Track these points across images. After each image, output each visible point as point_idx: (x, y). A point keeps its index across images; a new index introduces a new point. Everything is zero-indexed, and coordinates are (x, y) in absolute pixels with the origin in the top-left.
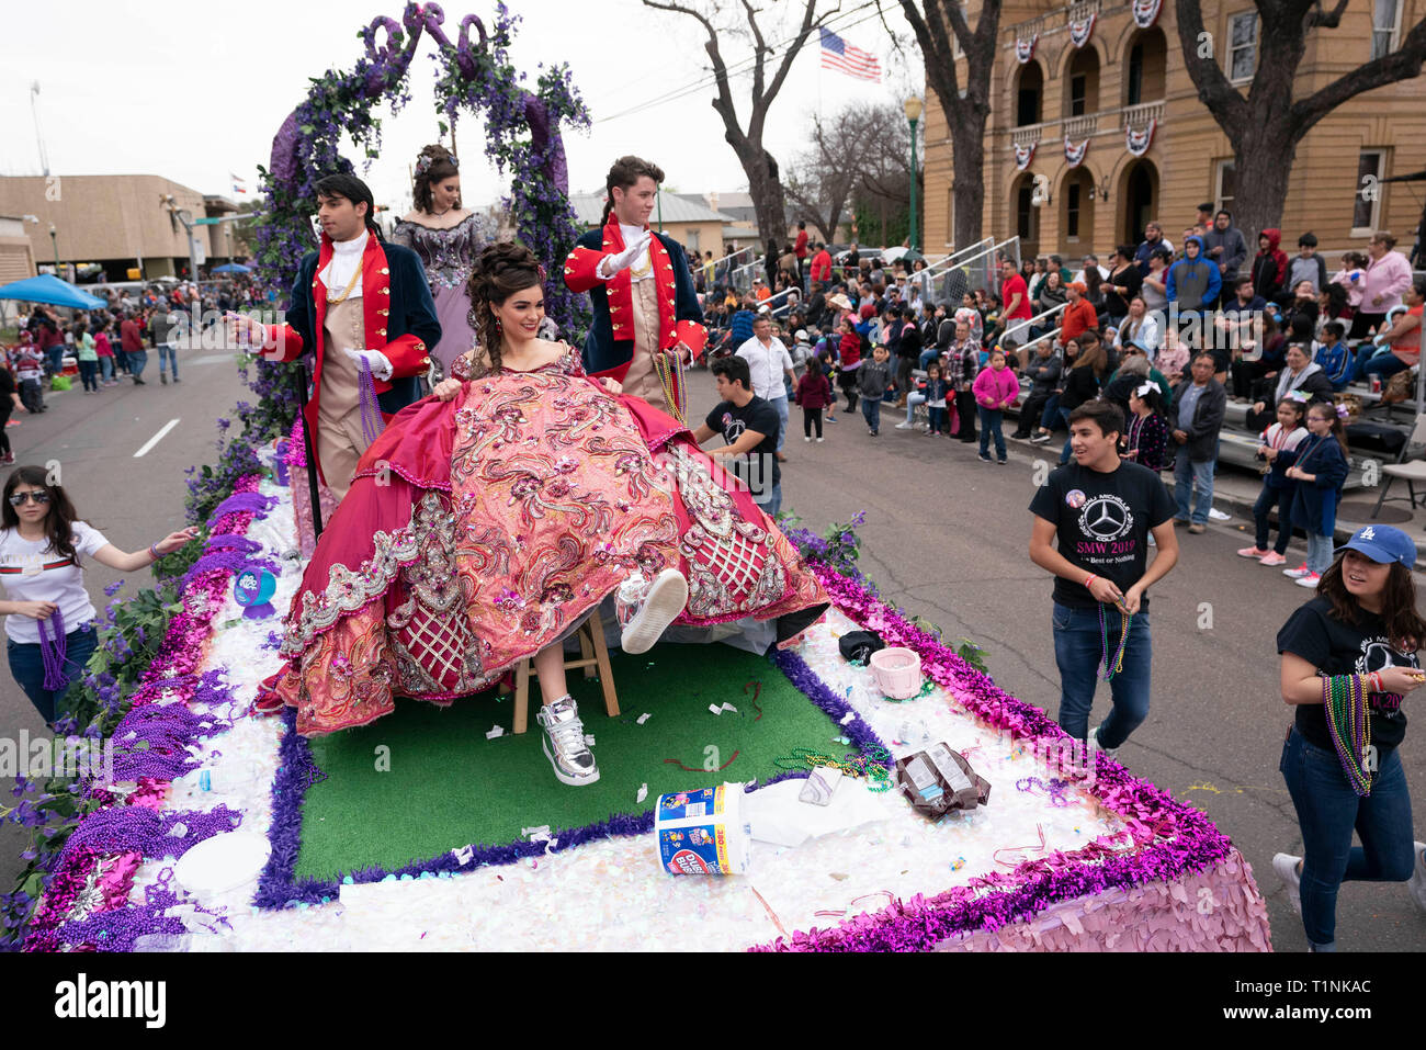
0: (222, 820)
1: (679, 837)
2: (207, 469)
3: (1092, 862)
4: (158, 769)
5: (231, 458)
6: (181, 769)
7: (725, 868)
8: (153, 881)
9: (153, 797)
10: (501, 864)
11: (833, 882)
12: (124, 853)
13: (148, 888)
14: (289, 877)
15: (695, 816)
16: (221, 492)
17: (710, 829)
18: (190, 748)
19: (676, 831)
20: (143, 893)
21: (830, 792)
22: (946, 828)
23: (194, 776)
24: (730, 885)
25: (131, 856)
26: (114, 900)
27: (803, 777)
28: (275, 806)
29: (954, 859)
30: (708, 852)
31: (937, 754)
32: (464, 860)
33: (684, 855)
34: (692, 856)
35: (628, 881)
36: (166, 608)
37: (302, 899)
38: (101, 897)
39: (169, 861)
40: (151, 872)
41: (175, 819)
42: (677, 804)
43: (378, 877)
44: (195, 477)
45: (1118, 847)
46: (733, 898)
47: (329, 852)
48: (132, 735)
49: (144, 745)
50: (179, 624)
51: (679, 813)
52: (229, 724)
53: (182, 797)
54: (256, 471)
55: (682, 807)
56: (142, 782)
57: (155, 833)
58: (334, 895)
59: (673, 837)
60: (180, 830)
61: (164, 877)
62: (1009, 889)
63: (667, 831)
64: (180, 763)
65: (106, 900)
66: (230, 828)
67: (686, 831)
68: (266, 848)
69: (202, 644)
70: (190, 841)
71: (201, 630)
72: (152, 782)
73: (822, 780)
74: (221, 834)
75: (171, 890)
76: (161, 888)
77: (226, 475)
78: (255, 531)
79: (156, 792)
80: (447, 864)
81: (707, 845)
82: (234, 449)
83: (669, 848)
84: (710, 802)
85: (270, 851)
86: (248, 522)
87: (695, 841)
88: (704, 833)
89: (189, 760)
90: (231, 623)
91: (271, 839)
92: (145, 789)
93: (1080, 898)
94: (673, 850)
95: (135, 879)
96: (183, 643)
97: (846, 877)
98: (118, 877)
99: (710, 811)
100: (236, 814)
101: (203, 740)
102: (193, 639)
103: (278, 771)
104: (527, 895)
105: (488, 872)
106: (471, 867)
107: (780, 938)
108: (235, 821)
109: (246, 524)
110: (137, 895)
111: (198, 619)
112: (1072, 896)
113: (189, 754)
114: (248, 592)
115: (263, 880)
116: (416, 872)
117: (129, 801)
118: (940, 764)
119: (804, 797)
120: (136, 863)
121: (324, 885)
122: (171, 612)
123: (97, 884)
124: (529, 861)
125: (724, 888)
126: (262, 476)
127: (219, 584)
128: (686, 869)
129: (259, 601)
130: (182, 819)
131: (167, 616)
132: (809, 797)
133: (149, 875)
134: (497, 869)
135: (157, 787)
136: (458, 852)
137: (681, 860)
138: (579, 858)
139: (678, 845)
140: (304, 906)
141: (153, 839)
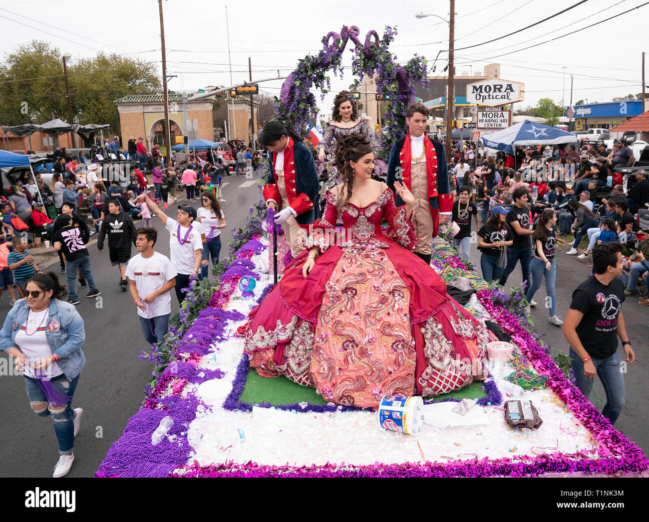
0: (218, 374)
1: (388, 414)
2: (241, 230)
3: (574, 459)
4: (198, 351)
5: (250, 226)
6: (206, 352)
7: (406, 431)
8: (190, 391)
9: (195, 361)
10: (317, 412)
11: (455, 446)
12: (182, 379)
13: (188, 393)
14: (236, 400)
15: (396, 406)
16: (245, 241)
17: (401, 413)
18: (211, 345)
19: (387, 411)
20: (186, 394)
21: (467, 410)
22: (516, 433)
23: (210, 356)
24: (410, 438)
25: (184, 380)
26: (176, 394)
27: (457, 401)
28: (238, 373)
29: (512, 447)
30: (399, 422)
31: (525, 404)
32: (303, 407)
33: (389, 421)
34: (392, 422)
35: (366, 428)
36: (212, 288)
37: (240, 409)
38: (172, 392)
39: (197, 384)
40: (190, 388)
41: (201, 370)
42: (390, 400)
43: (268, 406)
44: (235, 233)
45: (590, 455)
46: (409, 444)
47: (253, 394)
48: (191, 336)
49: (195, 341)
50: (217, 295)
51: (390, 404)
52: (227, 338)
53: (206, 363)
54: (259, 233)
55: (392, 402)
56: (192, 354)
57: (194, 374)
58: (251, 410)
59: (385, 413)
60: (202, 375)
61: (194, 390)
63: (383, 410)
64: (207, 350)
65: (174, 393)
66: (219, 378)
67: (391, 412)
68: (231, 388)
69: (223, 305)
70: (205, 379)
71: (224, 299)
72: (195, 355)
73: (465, 404)
74: (216, 379)
75: (196, 395)
76: (192, 394)
77: (247, 233)
78: (254, 259)
79: (196, 359)
80: (297, 408)
81: (399, 419)
82: (252, 222)
83: (383, 419)
84: (404, 401)
85: (232, 389)
86: (252, 255)
87: (394, 416)
88: (398, 414)
89: (210, 349)
90: (237, 298)
91: (233, 385)
92: (193, 357)
93: (561, 473)
94: (385, 419)
95: (184, 389)
96: (216, 303)
97: (460, 445)
98: (178, 386)
99: (402, 405)
100: (223, 373)
101: (217, 343)
102: (220, 302)
103: (242, 360)
104: (324, 426)
105: (311, 414)
106: (305, 410)
107: (419, 462)
108: (222, 376)
109: (251, 256)
110: (184, 394)
111: (224, 294)
112: (558, 471)
113: (211, 347)
114: (244, 286)
115: (228, 399)
116: (284, 408)
117: (186, 360)
118: (524, 407)
119: (454, 410)
120: (185, 383)
121: (248, 405)
122: (214, 290)
123: (172, 387)
124: (328, 413)
125: (405, 439)
126: (262, 235)
127: (235, 280)
128: (390, 428)
129: (249, 290)
130: (204, 371)
131: (212, 291)
132: (457, 410)
133: (189, 388)
134: (315, 414)
135: (197, 357)
136: (301, 404)
137: (387, 423)
138: (349, 416)
139: (387, 417)
140: (240, 411)
141: (191, 375)
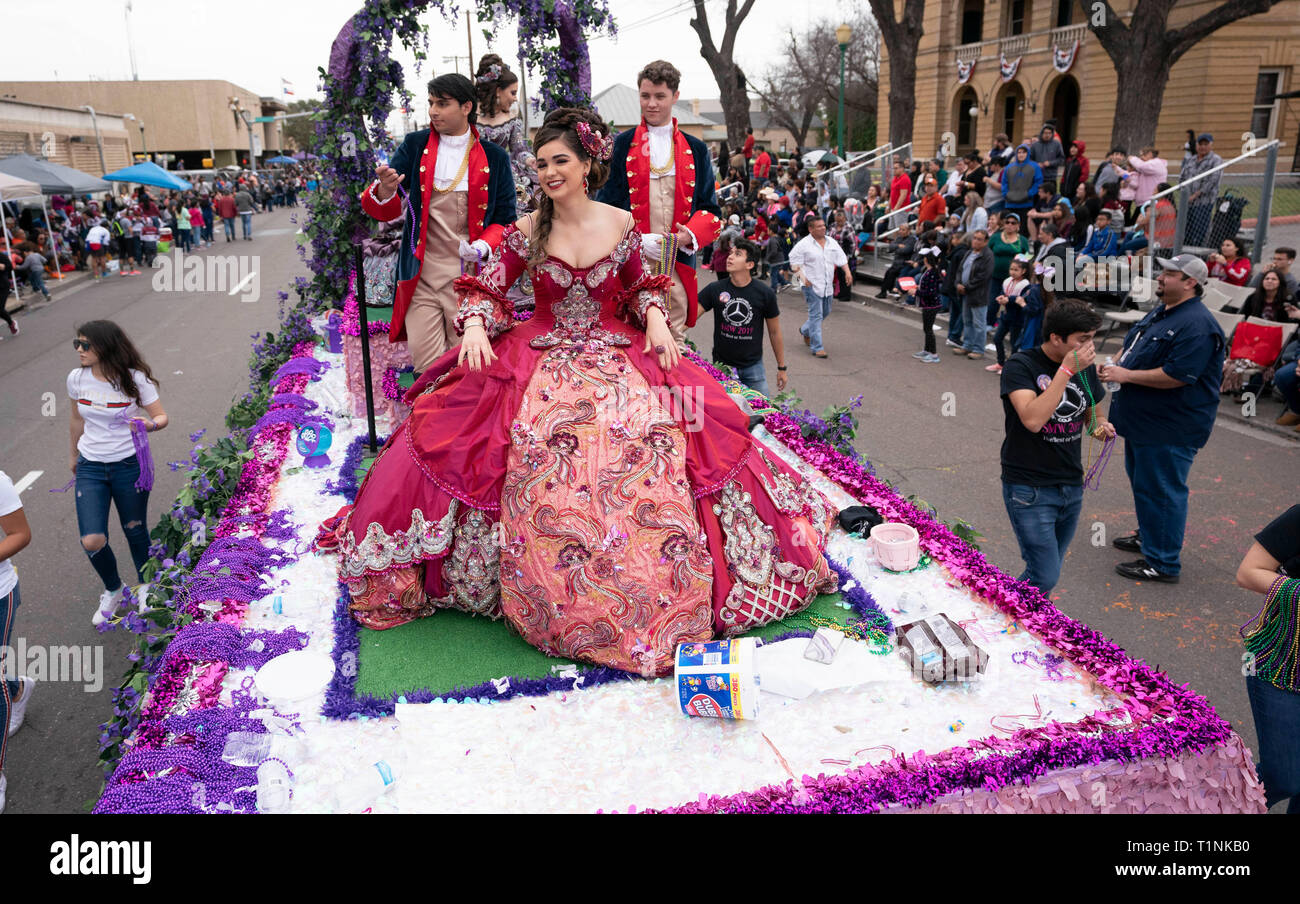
0: (291, 640)
1: (697, 683)
2: (270, 336)
3: (1090, 735)
4: (238, 592)
5: (290, 327)
6: (258, 594)
7: (738, 713)
8: (238, 687)
9: (235, 616)
10: (534, 695)
11: (837, 734)
12: (214, 662)
13: (234, 693)
14: (351, 693)
15: (711, 664)
16: (281, 356)
17: (726, 677)
18: (263, 576)
19: (694, 676)
20: (230, 697)
21: (833, 651)
22: (944, 693)
23: (267, 600)
24: (743, 729)
25: (220, 665)
26: (208, 700)
27: (808, 636)
28: (337, 630)
29: (953, 722)
30: (723, 697)
31: (937, 624)
32: (501, 690)
33: (701, 698)
34: (708, 700)
35: (648, 718)
36: (240, 455)
37: (363, 713)
38: (197, 697)
39: (250, 671)
40: (235, 679)
41: (253, 636)
42: (695, 652)
43: (427, 699)
44: (259, 342)
45: (1115, 722)
46: (744, 741)
47: (384, 674)
48: (216, 562)
49: (226, 571)
50: (250, 469)
51: (697, 661)
52: (295, 557)
53: (258, 618)
54: (310, 339)
55: (700, 656)
56: (226, 603)
57: (237, 647)
58: (390, 711)
59: (691, 682)
60: (258, 646)
61: (246, 684)
62: (1008, 753)
63: (686, 676)
64: (256, 588)
65: (202, 700)
66: (299, 647)
67: (703, 677)
68: (331, 667)
69: (270, 487)
70: (266, 656)
71: (269, 475)
72: (233, 603)
73: (825, 641)
74: (292, 651)
75: (253, 695)
76: (244, 693)
77: (286, 341)
78: (311, 391)
79: (237, 612)
80: (487, 692)
81: (722, 691)
82: (293, 319)
83: (687, 693)
84: (725, 652)
85: (334, 670)
86: (306, 383)
87: (711, 686)
88: (720, 681)
89: (263, 586)
90: (295, 470)
91: (334, 658)
92: (229, 609)
93: (1078, 767)
94: (691, 694)
95: (223, 684)
96: (254, 485)
97: (850, 730)
98: (209, 681)
99: (725, 661)
100: (304, 635)
101: (274, 570)
102: (262, 482)
103: (338, 601)
104: (557, 724)
105: (523, 701)
106: (507, 696)
107: (790, 781)
108: (303, 641)
109: (304, 385)
110: (225, 697)
111: (266, 466)
112: (1070, 765)
113: (263, 581)
114: (308, 444)
115: (329, 694)
116: (460, 698)
117: (216, 618)
118: (939, 632)
119: (808, 655)
120: (224, 671)
121: (381, 702)
122: (244, 459)
123: (193, 686)
124: (559, 694)
125: (737, 732)
126: (315, 343)
127: (282, 436)
128: (702, 712)
129: (318, 452)
130: (260, 637)
131: (241, 461)
132: (813, 655)
133: (234, 681)
134: (530, 700)
135: (238, 608)
136: (496, 682)
137: (697, 703)
138: (604, 695)
139: (695, 689)
140: (365, 719)
141: (236, 651)
